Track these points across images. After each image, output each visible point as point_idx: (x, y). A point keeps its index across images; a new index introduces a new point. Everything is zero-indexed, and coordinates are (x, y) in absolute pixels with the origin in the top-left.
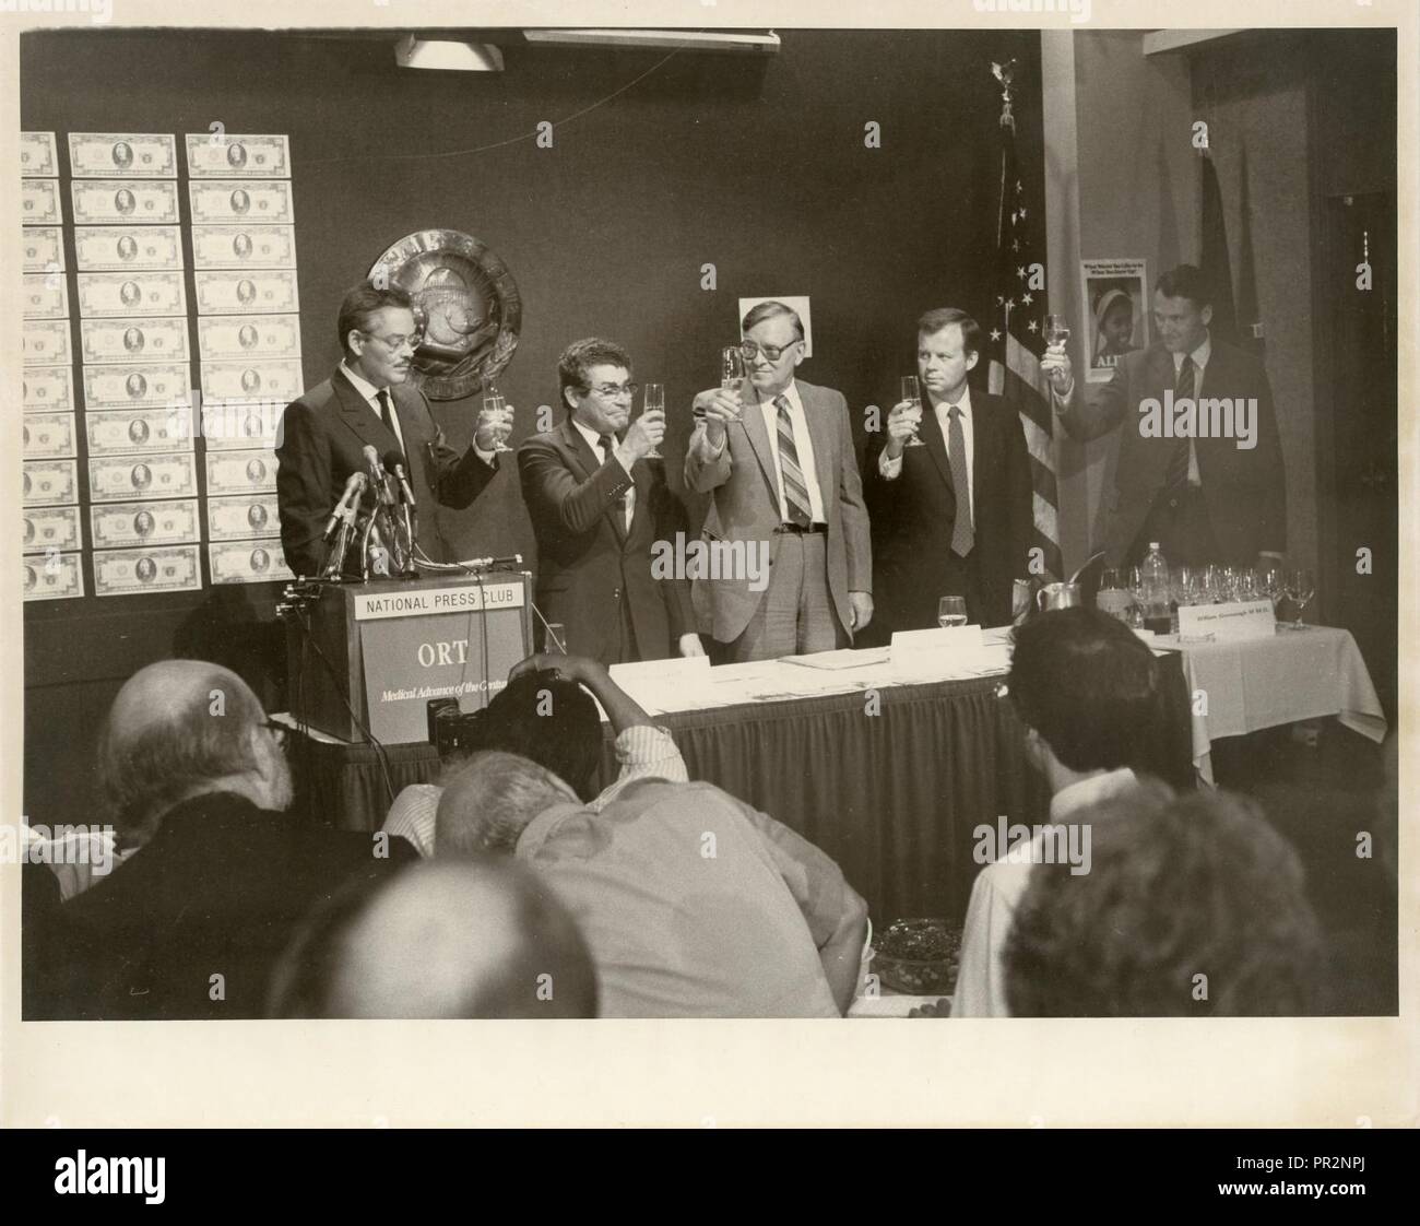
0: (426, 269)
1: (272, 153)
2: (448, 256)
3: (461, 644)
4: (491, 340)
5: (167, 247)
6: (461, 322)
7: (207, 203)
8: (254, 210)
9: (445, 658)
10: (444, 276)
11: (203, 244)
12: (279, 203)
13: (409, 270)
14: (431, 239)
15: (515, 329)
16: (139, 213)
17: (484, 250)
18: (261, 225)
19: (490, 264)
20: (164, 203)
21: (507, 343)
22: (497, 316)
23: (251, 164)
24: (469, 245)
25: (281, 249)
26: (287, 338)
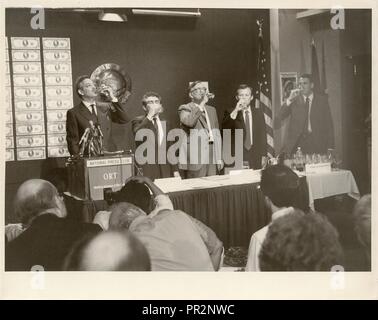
0: (106, 74)
1: (65, 43)
2: (112, 71)
3: (115, 174)
4: (123, 93)
5: (37, 67)
7: (48, 56)
8: (61, 58)
9: (111, 177)
10: (111, 76)
11: (47, 68)
12: (67, 56)
13: (101, 75)
14: (108, 66)
15: (130, 91)
16: (30, 59)
17: (122, 69)
18: (62, 62)
19: (123, 73)
20: (36, 56)
21: (128, 94)
22: (125, 87)
23: (60, 46)
24: (118, 68)
25: (67, 68)
26: (69, 92)
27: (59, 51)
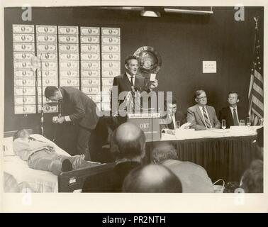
0: (144, 54)
1: (117, 31)
2: (148, 51)
3: (148, 124)
4: (156, 67)
5: (97, 48)
6: (150, 64)
7: (105, 40)
8: (113, 42)
9: (145, 127)
10: (147, 55)
11: (103, 48)
12: (118, 40)
13: (141, 54)
14: (145, 48)
15: (160, 66)
16: (92, 42)
17: (155, 50)
18: (114, 44)
19: (156, 53)
20: (97, 40)
21: (159, 68)
22: (157, 63)
23: (113, 33)
24: (152, 49)
25: (117, 49)
26: (118, 65)
27: (112, 37)
